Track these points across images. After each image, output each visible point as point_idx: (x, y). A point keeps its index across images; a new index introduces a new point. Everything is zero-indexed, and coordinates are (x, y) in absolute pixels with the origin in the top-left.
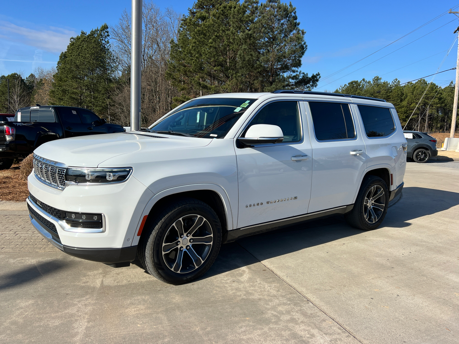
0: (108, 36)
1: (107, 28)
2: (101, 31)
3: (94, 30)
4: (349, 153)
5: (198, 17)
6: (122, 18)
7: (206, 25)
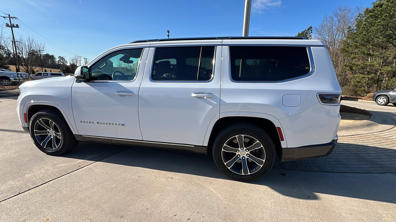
0: (311, 32)
1: (312, 28)
2: (307, 30)
3: (303, 31)
4: (191, 94)
5: (375, 6)
6: (323, 21)
7: (379, 10)
